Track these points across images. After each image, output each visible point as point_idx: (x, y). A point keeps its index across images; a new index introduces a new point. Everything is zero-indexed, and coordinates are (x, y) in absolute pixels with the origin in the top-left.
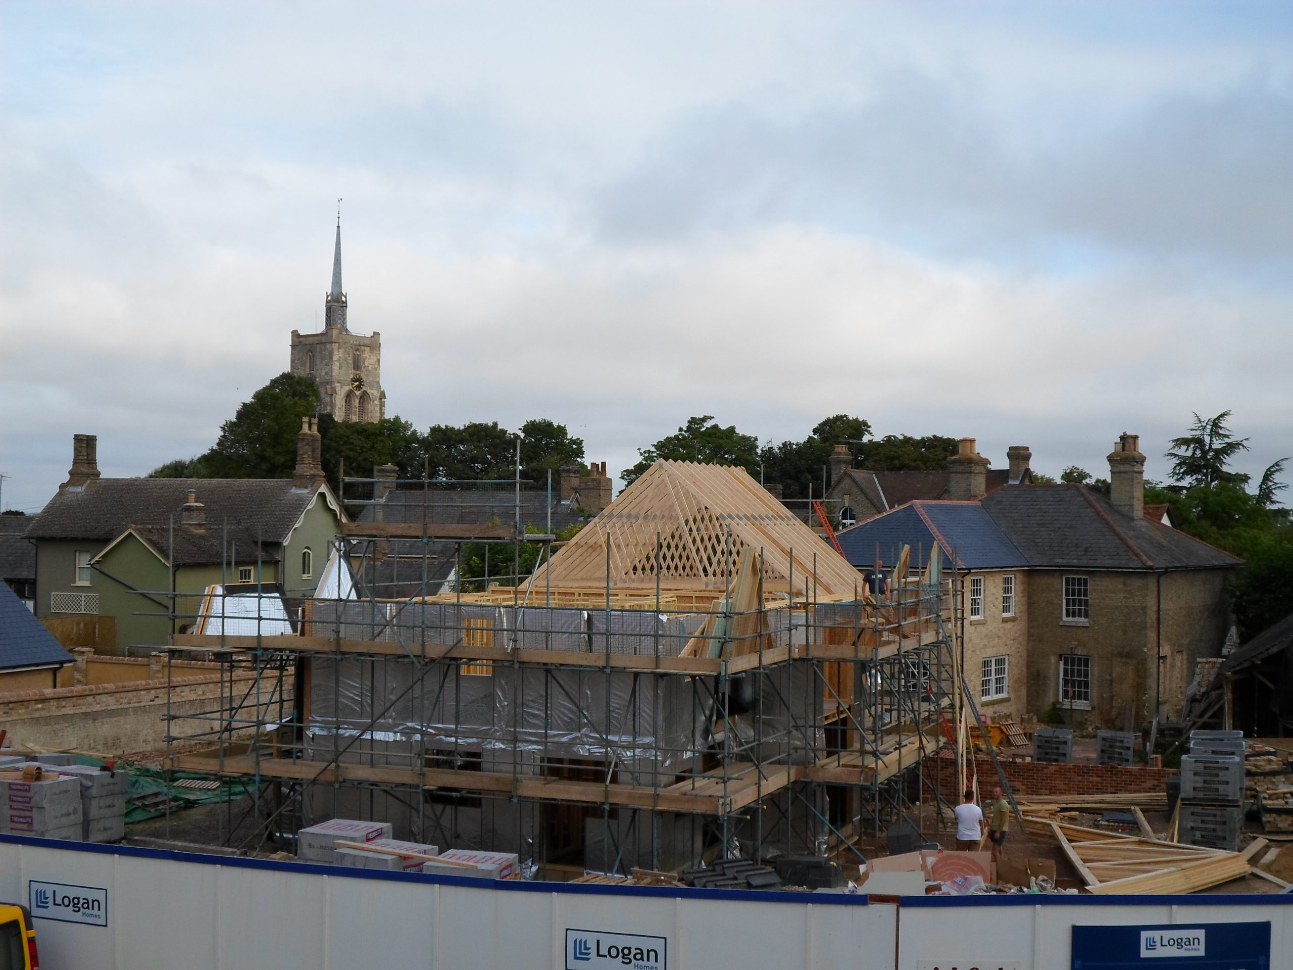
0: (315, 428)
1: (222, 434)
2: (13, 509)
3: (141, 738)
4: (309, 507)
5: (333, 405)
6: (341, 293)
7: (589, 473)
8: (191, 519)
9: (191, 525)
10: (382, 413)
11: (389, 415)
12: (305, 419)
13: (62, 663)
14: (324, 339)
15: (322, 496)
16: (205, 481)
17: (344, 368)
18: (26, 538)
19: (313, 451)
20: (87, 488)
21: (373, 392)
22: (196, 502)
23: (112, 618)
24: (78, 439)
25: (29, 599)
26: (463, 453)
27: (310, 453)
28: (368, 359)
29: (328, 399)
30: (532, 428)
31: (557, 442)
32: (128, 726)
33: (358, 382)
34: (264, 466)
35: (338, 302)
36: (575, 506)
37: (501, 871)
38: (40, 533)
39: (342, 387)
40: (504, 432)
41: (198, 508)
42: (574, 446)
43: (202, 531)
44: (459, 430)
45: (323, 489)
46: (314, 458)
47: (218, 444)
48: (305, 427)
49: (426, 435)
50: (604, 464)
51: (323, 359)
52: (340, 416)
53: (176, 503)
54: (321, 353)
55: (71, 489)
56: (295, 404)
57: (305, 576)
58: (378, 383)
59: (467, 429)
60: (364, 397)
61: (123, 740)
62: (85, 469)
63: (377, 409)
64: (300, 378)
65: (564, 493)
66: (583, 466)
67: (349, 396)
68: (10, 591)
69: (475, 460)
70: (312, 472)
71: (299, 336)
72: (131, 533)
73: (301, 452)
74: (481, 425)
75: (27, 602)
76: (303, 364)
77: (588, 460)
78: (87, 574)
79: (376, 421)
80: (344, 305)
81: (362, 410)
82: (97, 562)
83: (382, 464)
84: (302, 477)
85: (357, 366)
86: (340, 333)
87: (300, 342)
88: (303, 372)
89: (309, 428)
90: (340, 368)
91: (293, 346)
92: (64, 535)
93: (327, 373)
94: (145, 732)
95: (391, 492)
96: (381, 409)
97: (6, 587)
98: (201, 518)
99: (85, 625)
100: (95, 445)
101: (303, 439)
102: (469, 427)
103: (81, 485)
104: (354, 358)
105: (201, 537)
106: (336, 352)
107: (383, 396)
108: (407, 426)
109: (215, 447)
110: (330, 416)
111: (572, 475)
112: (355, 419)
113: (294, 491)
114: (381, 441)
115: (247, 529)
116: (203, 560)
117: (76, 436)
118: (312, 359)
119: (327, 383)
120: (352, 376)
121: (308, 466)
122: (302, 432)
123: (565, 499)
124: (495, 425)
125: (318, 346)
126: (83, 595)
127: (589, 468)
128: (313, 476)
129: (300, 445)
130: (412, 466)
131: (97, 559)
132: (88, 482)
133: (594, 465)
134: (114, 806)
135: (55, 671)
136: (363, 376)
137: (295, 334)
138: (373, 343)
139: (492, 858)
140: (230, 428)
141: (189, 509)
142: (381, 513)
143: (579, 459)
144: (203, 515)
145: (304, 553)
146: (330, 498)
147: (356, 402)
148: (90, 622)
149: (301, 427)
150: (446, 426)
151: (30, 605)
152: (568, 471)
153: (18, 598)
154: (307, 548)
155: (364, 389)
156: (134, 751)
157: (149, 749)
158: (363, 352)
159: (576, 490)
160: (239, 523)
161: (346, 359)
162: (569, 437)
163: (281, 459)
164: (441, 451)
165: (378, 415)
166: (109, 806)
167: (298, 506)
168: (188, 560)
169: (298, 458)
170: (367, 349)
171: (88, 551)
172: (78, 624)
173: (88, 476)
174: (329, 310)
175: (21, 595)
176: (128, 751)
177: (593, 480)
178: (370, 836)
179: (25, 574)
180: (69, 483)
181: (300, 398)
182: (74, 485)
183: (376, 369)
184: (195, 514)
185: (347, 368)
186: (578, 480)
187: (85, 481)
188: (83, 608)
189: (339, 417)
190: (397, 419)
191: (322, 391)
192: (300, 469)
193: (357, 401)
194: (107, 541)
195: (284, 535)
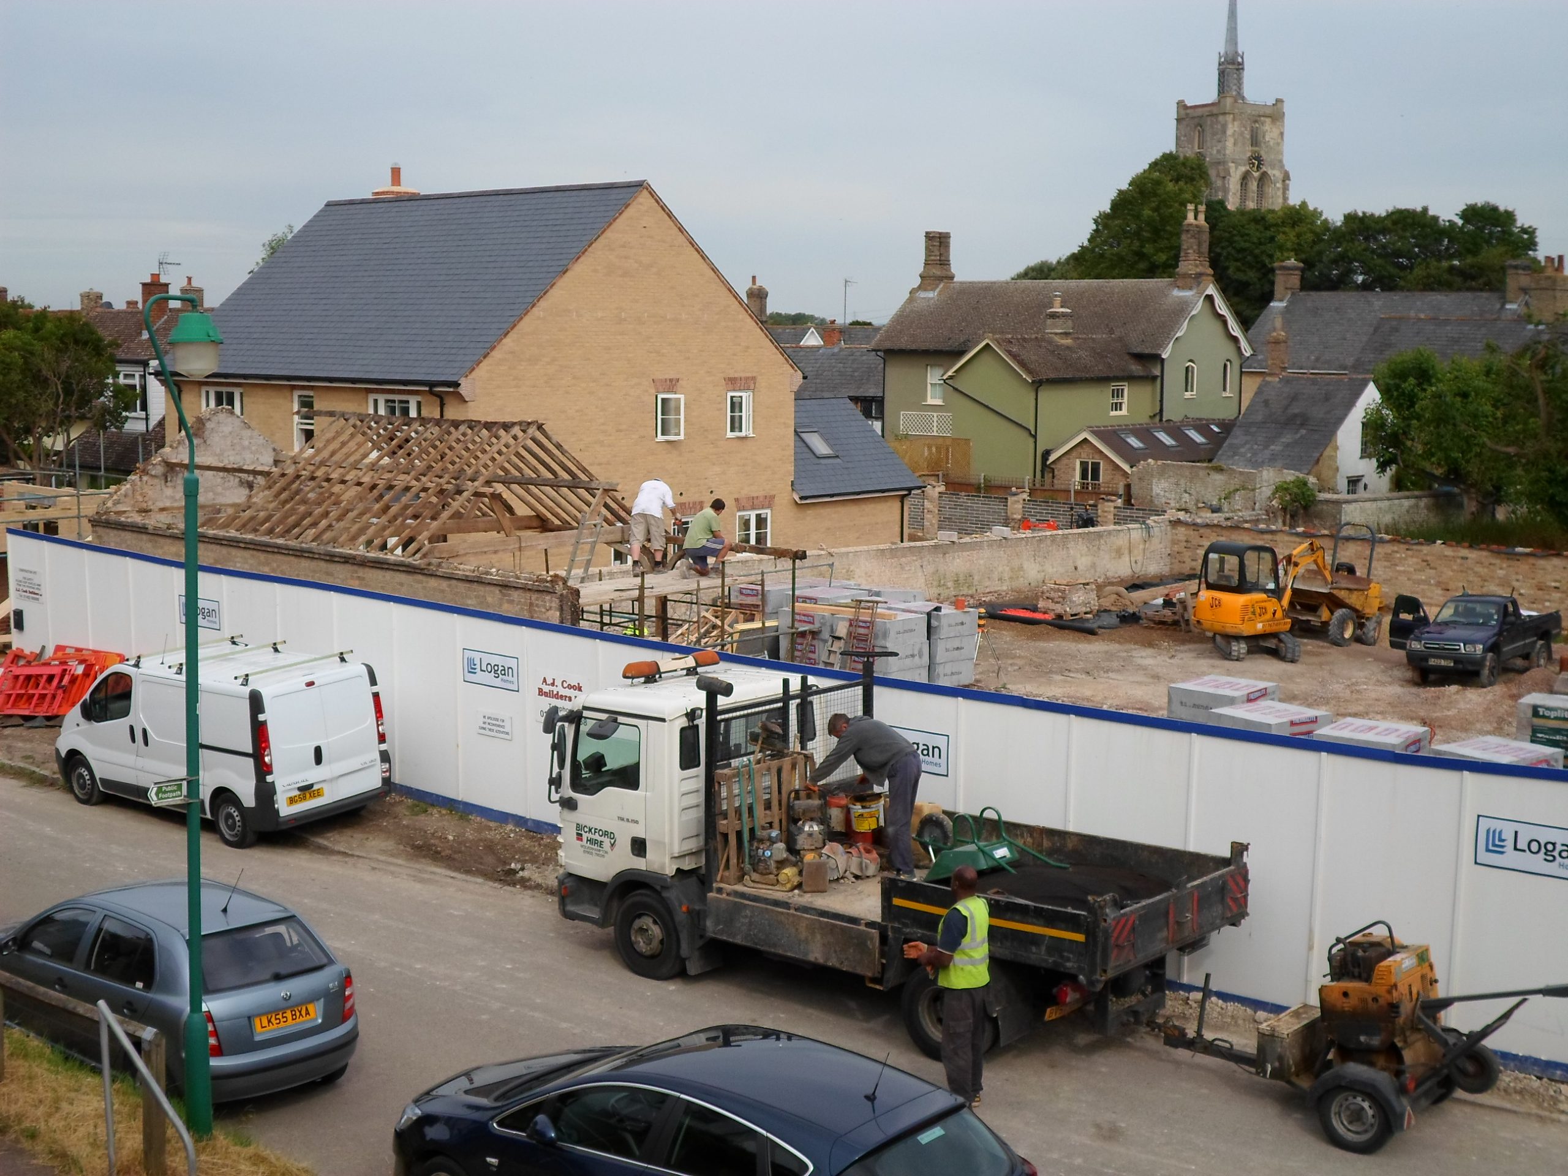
0: (1202, 217)
1: (1094, 227)
2: (860, 319)
3: (995, 576)
4: (1194, 313)
5: (1226, 190)
6: (1236, 52)
7: (1542, 270)
8: (1057, 327)
9: (1056, 334)
10: (1285, 199)
11: (1294, 200)
12: (1191, 207)
13: (910, 490)
14: (1215, 110)
15: (1210, 298)
16: (1073, 283)
17: (1240, 144)
18: (873, 350)
19: (1199, 245)
20: (939, 294)
21: (1275, 173)
22: (1062, 307)
23: (967, 441)
24: (930, 237)
25: (877, 419)
26: (1384, 247)
27: (1195, 247)
28: (1269, 132)
29: (1219, 183)
30: (1471, 214)
31: (1503, 232)
32: (982, 562)
33: (1257, 160)
34: (1142, 266)
35: (1233, 63)
36: (1523, 311)
37: (1408, 746)
38: (888, 345)
39: (1236, 168)
40: (1435, 219)
41: (1064, 315)
42: (1526, 236)
43: (1068, 342)
44: (1379, 217)
45: (1211, 290)
46: (1200, 253)
47: (1089, 240)
48: (1191, 216)
49: (1339, 224)
50: (1561, 258)
51: (1214, 134)
52: (1234, 203)
53: (1039, 309)
54: (1212, 127)
55: (922, 294)
56: (1181, 190)
57: (1188, 395)
58: (1281, 161)
59: (1390, 215)
60: (1263, 178)
61: (976, 578)
62: (937, 271)
63: (1280, 193)
64: (1186, 158)
65: (1510, 295)
66: (1535, 260)
67: (1245, 178)
68: (856, 411)
69: (1398, 254)
70: (1198, 270)
71: (1186, 107)
72: (988, 345)
73: (1184, 247)
74: (1407, 211)
75: (875, 423)
76: (1190, 141)
77: (1541, 253)
78: (939, 391)
79: (1277, 207)
80: (1240, 67)
81: (1261, 194)
82: (951, 377)
83: (1283, 261)
84: (1186, 276)
85: (1255, 141)
86: (1236, 101)
87: (1187, 114)
88: (1190, 151)
89: (1194, 217)
90: (1235, 144)
91: (1179, 120)
92: (914, 347)
93: (1218, 152)
94: (1000, 569)
95: (1293, 294)
96: (1284, 193)
97: (851, 405)
98: (1068, 326)
99: (937, 448)
100: (949, 243)
101: (1188, 231)
102: (1393, 213)
103: (933, 290)
104: (1252, 131)
105: (1068, 348)
106: (1230, 126)
107: (1286, 177)
108: (1316, 214)
109: (1086, 243)
110: (1222, 203)
111: (1520, 272)
112: (1251, 205)
113: (1176, 293)
114: (1284, 233)
115: (1120, 339)
116: (1070, 376)
117: (927, 233)
118: (1202, 134)
119: (1219, 163)
120: (1249, 154)
121: (1192, 262)
122: (1186, 222)
123: (1511, 302)
124: (1425, 210)
125: (1209, 119)
126: (935, 415)
127: (1543, 264)
128: (1199, 275)
129: (1184, 237)
130: (1320, 261)
131: (950, 373)
132: (941, 286)
133: (1549, 259)
134: (962, 648)
135: (903, 497)
136: (1262, 153)
137: (1181, 105)
138: (1275, 113)
139: (1397, 730)
140: (1103, 221)
141: (1054, 316)
142: (1280, 320)
143: (1530, 253)
144: (1070, 323)
145: (1187, 368)
146: (1219, 301)
147: (1253, 186)
148: (942, 446)
149: (1185, 218)
150: (1364, 213)
151: (877, 425)
152: (1516, 267)
153: (863, 418)
154: (1191, 361)
155: (1264, 169)
156: (988, 590)
157: (1005, 588)
158: (1263, 124)
159: (1525, 290)
160: (1111, 332)
161: (1242, 134)
162: (1519, 224)
163: (1162, 257)
164: (1357, 243)
165: (1280, 200)
166: (958, 648)
167: (1180, 310)
168: (1052, 375)
169: (1182, 254)
170: (1268, 120)
171: (940, 366)
172: (930, 448)
173: (941, 279)
174: (1222, 74)
175: (868, 414)
176: (981, 589)
177: (1549, 278)
178: (1252, 697)
179: (872, 391)
180: (920, 288)
181: (1186, 183)
182: (925, 290)
183: (1278, 144)
184: (1058, 321)
185: (1244, 144)
186: (1528, 279)
187: (937, 286)
188: (935, 429)
189: (1232, 205)
190: (1304, 204)
191: (1212, 173)
192: (1184, 267)
193: (1255, 184)
194: (961, 353)
195: (1163, 346)
